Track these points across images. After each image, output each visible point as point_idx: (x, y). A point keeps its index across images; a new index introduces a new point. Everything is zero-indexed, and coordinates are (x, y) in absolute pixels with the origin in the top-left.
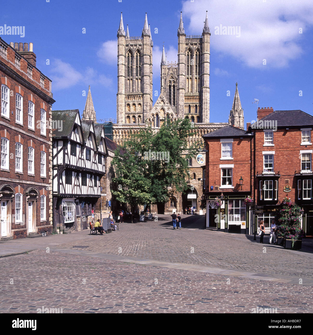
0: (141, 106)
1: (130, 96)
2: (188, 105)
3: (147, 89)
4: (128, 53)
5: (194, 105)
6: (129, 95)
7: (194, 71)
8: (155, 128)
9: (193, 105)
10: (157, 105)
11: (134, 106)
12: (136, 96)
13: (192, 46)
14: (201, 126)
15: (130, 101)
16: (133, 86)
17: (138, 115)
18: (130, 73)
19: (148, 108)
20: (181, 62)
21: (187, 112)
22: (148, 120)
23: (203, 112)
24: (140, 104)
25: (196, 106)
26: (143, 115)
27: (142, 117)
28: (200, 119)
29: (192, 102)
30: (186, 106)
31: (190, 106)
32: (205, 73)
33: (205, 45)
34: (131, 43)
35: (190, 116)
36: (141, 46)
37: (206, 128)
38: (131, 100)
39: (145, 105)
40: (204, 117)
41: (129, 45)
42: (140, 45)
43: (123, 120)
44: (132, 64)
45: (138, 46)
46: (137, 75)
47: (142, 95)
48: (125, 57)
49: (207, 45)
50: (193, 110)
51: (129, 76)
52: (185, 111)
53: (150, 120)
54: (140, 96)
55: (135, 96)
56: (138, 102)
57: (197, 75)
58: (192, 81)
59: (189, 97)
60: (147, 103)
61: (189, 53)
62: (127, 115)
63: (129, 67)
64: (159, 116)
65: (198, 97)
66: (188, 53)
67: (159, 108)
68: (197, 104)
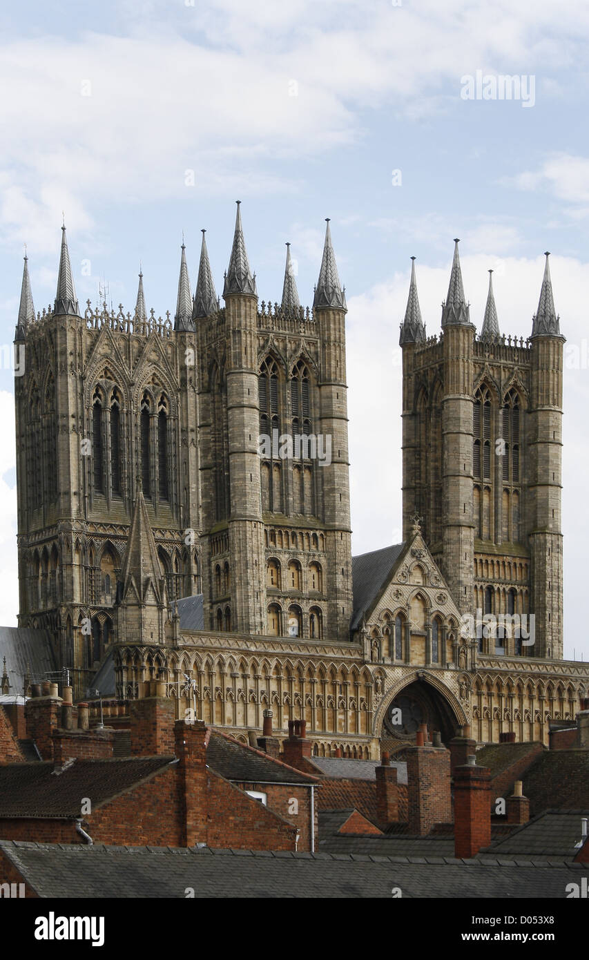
0: (320, 573)
1: (280, 532)
2: (484, 587)
5: (504, 589)
6: (276, 526)
7: (500, 464)
9: (501, 589)
11: (294, 570)
12: (301, 534)
15: (279, 547)
16: (285, 494)
17: (312, 603)
24: (316, 565)
25: (513, 591)
26: (330, 606)
27: (324, 615)
29: (496, 576)
30: (479, 587)
31: (490, 590)
34: (276, 329)
36: (315, 344)
38: (285, 546)
41: (271, 335)
42: (311, 342)
45: (302, 343)
47: (327, 531)
50: (501, 605)
52: (474, 608)
54: (315, 535)
55: (298, 532)
56: (309, 555)
57: (508, 479)
58: (493, 499)
59: (490, 559)
61: (485, 396)
62: (269, 601)
65: (517, 561)
68: (516, 587)
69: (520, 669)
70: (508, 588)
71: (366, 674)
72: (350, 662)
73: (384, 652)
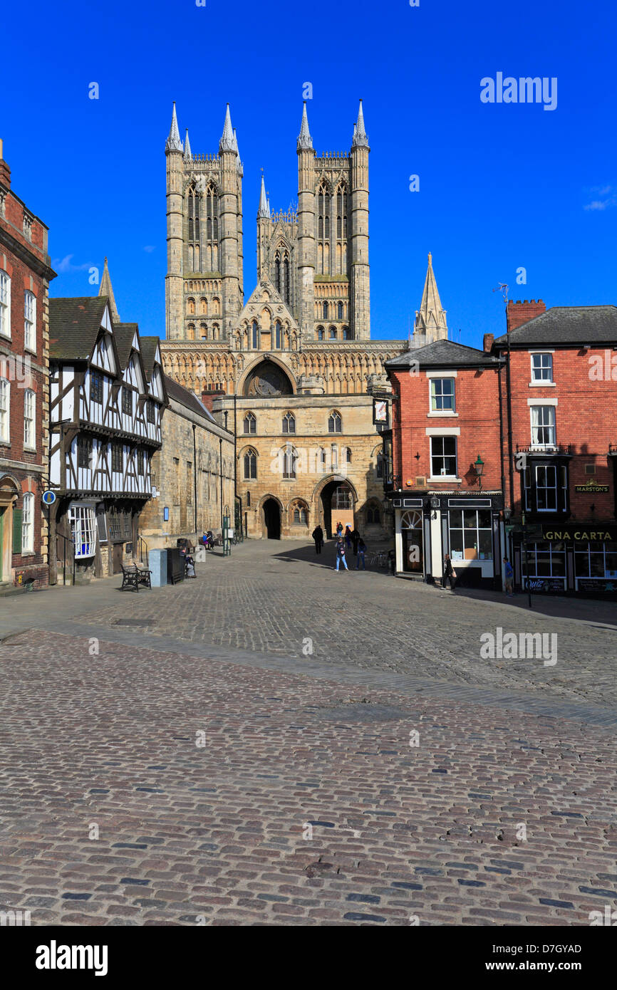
0: (219, 303)
1: (195, 282)
2: (321, 302)
3: (231, 266)
4: (190, 190)
6: (193, 279)
7: (335, 229)
8: (250, 350)
9: (333, 302)
10: (255, 300)
11: (204, 303)
12: (207, 281)
13: (328, 175)
14: (352, 347)
15: (195, 291)
16: (201, 261)
17: (213, 321)
18: (194, 232)
19: (235, 308)
20: (304, 210)
21: (319, 318)
22: (234, 332)
23: (356, 316)
24: (217, 299)
25: (340, 303)
26: (224, 322)
27: (221, 327)
28: (349, 332)
29: (330, 295)
30: (318, 303)
31: (326, 303)
32: (359, 233)
33: (358, 173)
34: (195, 168)
35: (326, 325)
36: (218, 174)
37: (362, 351)
38: (198, 290)
39: (227, 301)
40: (357, 328)
41: (192, 172)
42: (216, 173)
43: (179, 333)
44: (197, 213)
45: (210, 174)
46: (209, 237)
47: (222, 279)
48: (183, 198)
49: (362, 171)
50: (333, 312)
51: (191, 238)
52: (316, 315)
53: (238, 332)
54: (216, 281)
55: (205, 281)
56: (211, 293)
57: (341, 237)
58: (330, 250)
59: (325, 285)
60: (232, 296)
61: (324, 190)
62: (187, 322)
63: (191, 219)
64: (260, 324)
65: (343, 284)
66: (321, 189)
67: (259, 308)
68: (342, 300)
69: (332, 348)
70: (337, 301)
71: (232, 358)
72: (222, 351)
73: (245, 344)
